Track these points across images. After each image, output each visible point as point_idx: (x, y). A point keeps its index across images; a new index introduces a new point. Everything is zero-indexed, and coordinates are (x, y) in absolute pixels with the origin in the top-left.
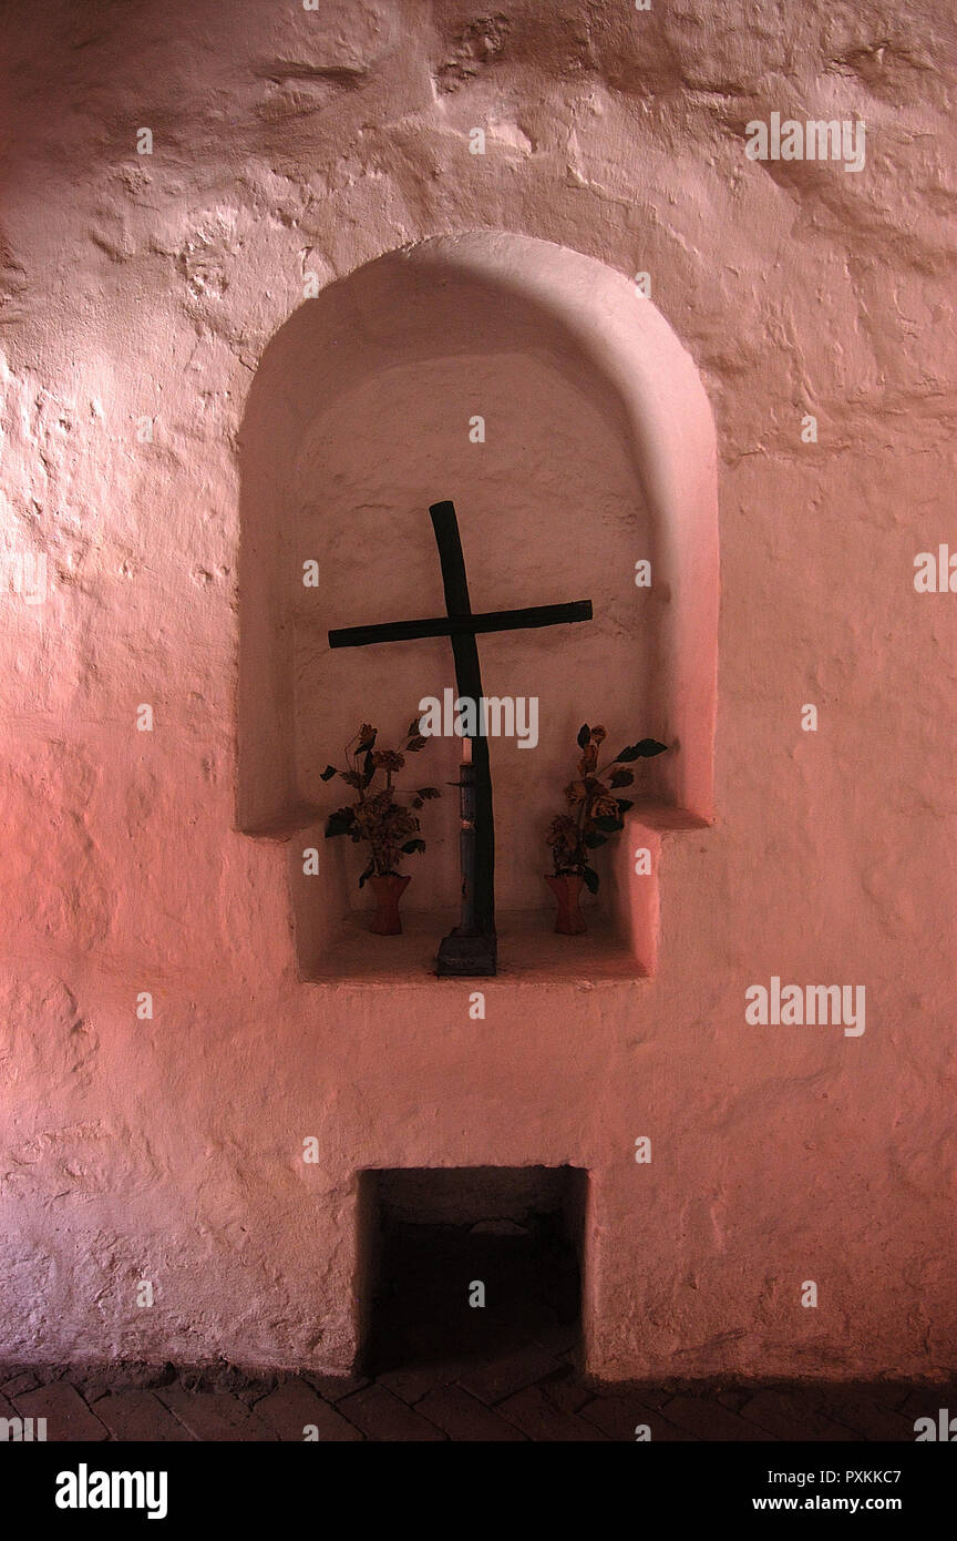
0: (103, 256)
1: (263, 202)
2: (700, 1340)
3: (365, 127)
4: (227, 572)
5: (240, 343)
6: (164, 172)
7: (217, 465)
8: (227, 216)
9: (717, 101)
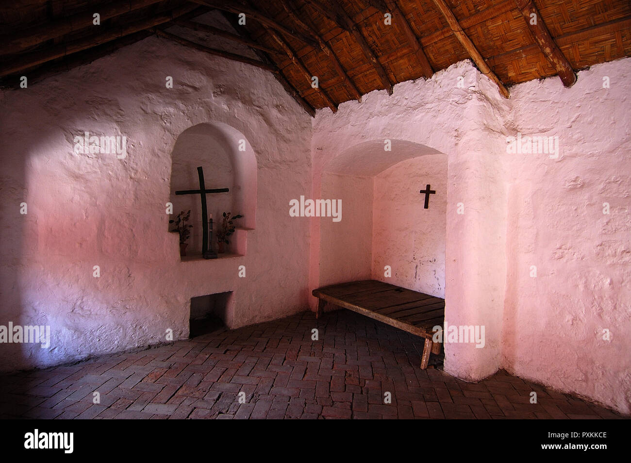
0: (143, 112)
1: (179, 109)
2: (251, 318)
3: (199, 99)
4: (168, 179)
5: (173, 135)
6: (158, 98)
7: (167, 158)
8: (171, 110)
9: (258, 109)
